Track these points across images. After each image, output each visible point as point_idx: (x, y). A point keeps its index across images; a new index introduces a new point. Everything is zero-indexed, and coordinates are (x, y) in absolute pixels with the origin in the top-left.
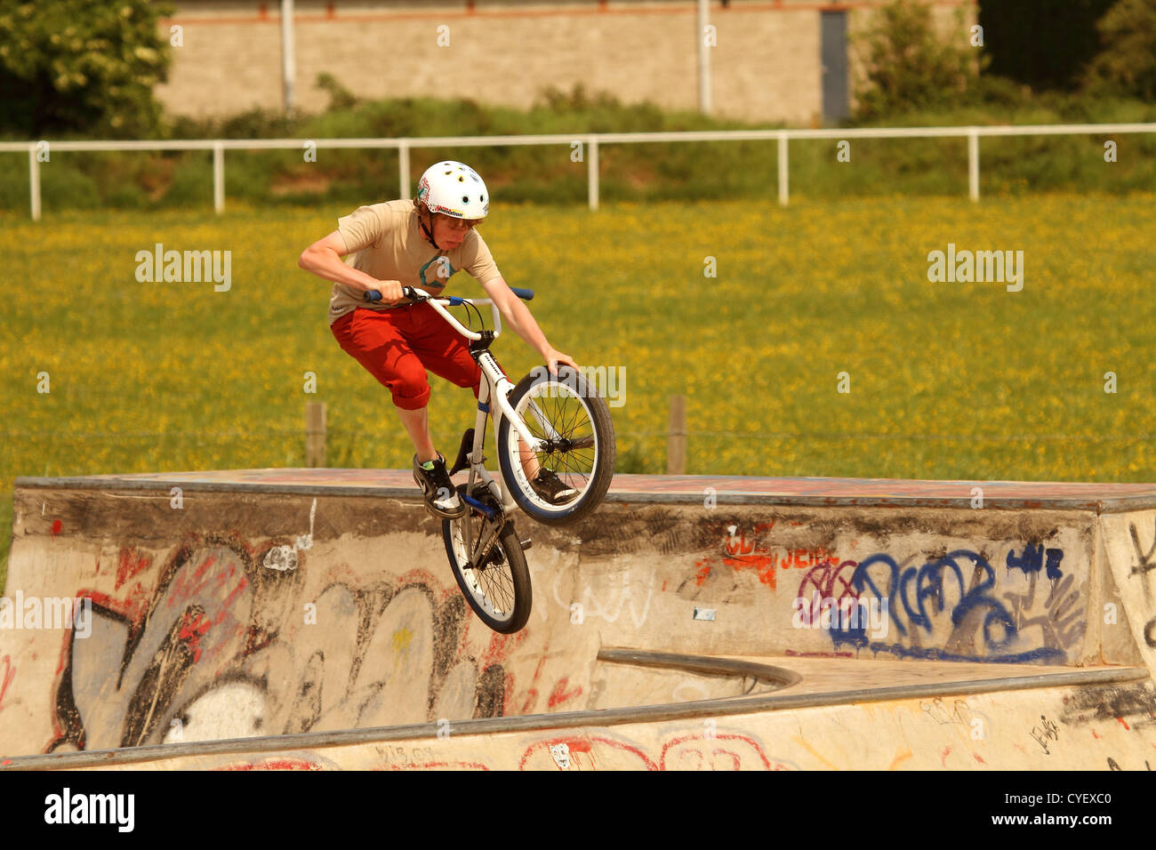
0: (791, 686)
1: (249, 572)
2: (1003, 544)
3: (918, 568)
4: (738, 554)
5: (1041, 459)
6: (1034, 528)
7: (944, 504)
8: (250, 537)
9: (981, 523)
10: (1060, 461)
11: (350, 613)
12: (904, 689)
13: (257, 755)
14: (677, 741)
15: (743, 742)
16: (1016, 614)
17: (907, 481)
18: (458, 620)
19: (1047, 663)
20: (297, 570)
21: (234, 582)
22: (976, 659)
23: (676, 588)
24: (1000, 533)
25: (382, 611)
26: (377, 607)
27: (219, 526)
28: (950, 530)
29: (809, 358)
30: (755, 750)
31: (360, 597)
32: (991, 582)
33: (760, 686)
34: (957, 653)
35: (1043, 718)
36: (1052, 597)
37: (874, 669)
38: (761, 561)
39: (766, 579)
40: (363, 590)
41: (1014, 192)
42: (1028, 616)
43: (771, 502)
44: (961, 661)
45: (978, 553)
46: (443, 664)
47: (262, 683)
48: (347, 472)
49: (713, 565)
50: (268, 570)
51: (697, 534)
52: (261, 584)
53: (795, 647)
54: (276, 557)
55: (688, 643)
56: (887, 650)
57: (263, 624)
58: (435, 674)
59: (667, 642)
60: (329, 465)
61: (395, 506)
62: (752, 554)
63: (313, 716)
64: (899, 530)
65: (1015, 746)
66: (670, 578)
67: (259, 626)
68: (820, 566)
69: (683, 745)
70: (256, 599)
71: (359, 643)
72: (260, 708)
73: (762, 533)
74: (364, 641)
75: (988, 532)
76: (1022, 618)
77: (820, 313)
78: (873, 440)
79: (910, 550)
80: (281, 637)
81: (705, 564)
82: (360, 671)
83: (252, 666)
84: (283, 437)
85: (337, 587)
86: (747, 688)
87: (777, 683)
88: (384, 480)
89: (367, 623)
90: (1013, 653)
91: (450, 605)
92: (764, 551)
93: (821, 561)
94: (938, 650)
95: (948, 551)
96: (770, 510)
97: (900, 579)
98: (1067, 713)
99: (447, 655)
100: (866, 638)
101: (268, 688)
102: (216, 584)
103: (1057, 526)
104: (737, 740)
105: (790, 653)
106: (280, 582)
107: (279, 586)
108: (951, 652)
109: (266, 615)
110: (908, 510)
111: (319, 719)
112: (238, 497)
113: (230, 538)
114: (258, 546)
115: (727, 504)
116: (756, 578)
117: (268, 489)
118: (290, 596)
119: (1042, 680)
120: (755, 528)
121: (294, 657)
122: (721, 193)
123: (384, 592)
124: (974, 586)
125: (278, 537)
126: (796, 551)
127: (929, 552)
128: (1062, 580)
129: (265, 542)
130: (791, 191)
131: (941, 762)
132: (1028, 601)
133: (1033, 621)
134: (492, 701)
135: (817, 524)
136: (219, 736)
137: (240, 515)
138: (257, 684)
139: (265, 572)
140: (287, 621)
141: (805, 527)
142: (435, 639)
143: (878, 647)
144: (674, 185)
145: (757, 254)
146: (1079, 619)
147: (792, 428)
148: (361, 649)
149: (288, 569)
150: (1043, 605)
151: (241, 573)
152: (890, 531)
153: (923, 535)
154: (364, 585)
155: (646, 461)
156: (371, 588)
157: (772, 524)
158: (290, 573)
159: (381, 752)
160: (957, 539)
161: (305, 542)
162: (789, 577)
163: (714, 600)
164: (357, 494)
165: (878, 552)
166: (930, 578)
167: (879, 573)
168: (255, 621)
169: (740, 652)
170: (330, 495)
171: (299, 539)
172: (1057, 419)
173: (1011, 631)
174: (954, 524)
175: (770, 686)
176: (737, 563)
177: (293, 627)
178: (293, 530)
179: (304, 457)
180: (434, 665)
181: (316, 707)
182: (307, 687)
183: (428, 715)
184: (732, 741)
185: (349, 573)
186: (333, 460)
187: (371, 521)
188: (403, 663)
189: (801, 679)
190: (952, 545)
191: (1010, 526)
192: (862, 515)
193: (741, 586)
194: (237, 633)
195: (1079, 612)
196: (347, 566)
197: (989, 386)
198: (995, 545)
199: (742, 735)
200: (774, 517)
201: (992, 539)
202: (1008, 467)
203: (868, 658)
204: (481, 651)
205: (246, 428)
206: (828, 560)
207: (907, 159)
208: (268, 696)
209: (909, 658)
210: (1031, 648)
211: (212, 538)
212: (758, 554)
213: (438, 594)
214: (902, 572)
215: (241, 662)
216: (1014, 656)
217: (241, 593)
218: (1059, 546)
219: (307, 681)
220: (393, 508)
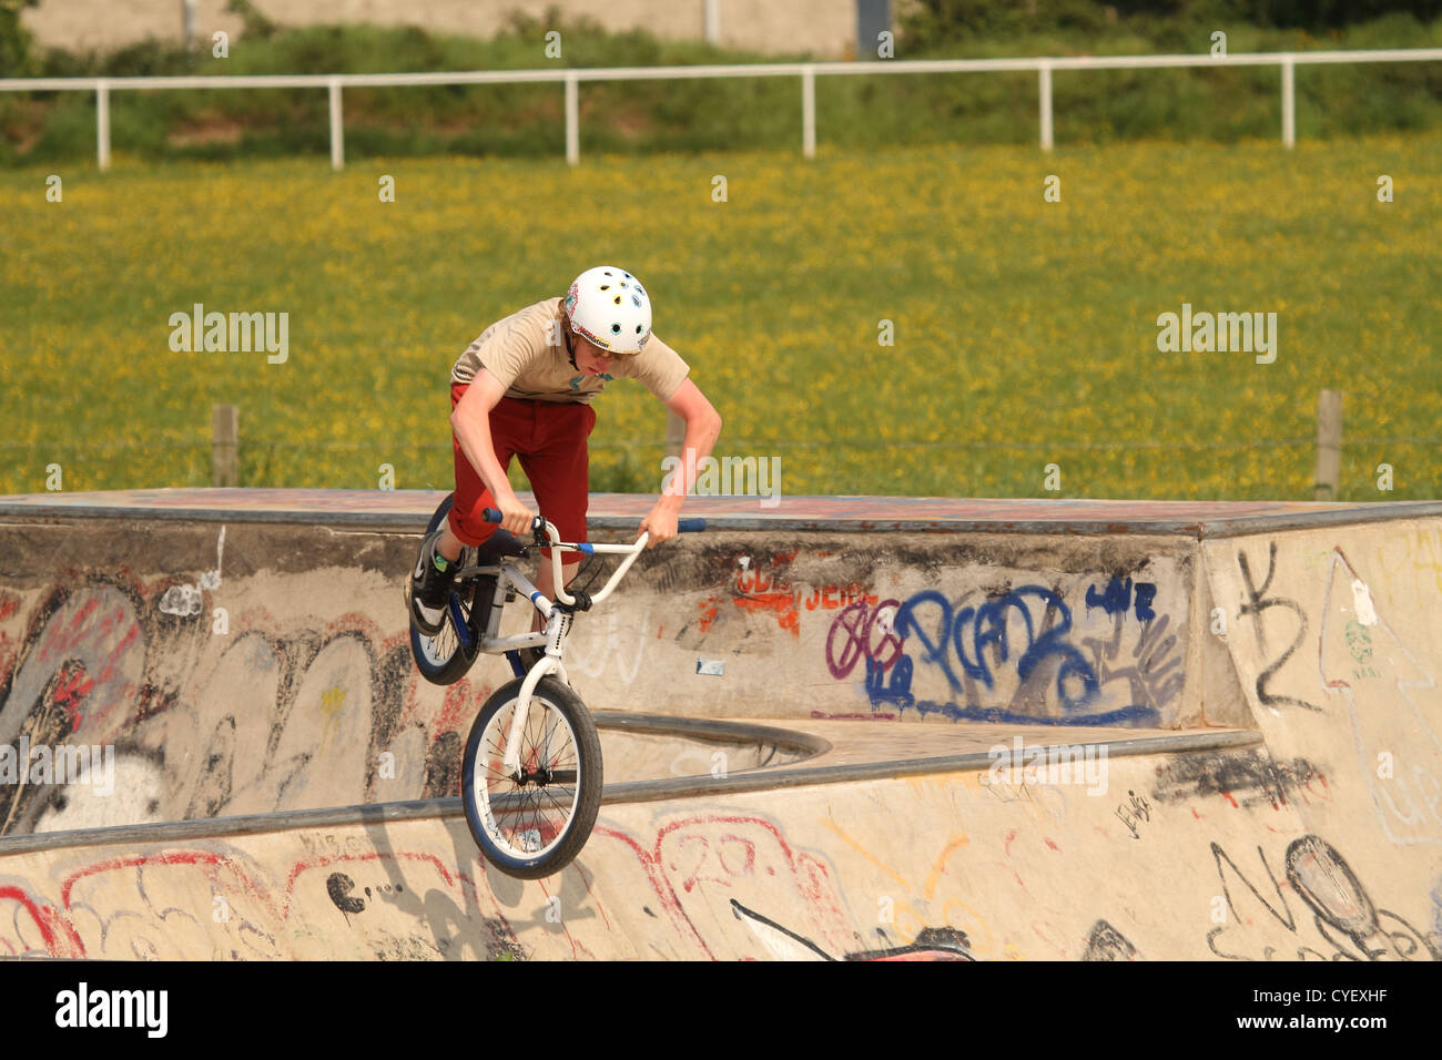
0: (817, 756)
1: (142, 617)
2: (1081, 578)
3: (976, 608)
4: (752, 592)
5: (1129, 472)
6: (1120, 557)
7: (1009, 528)
8: (142, 574)
9: (1054, 551)
10: (1153, 474)
11: (268, 668)
12: (959, 758)
13: (151, 845)
14: (676, 826)
15: (758, 826)
16: (1098, 664)
17: (963, 500)
18: (403, 676)
19: (1136, 725)
20: (202, 616)
21: (122, 631)
22: (1048, 722)
23: (675, 635)
24: (1078, 564)
25: (308, 665)
26: (302, 661)
27: (103, 561)
28: (1015, 561)
29: (842, 347)
30: (774, 836)
31: (280, 648)
32: (1067, 625)
33: (780, 756)
34: (1025, 714)
35: (1131, 793)
36: (1142, 643)
37: (923, 734)
38: (781, 600)
39: (787, 624)
40: (284, 639)
41: (1097, 140)
42: (1113, 667)
43: (793, 527)
44: (1029, 724)
45: (1051, 589)
46: (383, 733)
47: (158, 757)
48: (265, 493)
49: (720, 605)
50: (165, 615)
51: (701, 568)
52: (157, 633)
53: (824, 708)
54: (175, 599)
55: (690, 703)
56: (938, 711)
57: (159, 683)
58: (374, 744)
59: (664, 702)
60: (242, 484)
61: (324, 534)
62: (769, 591)
63: (222, 796)
64: (953, 562)
65: (1097, 828)
66: (667, 623)
67: (154, 685)
68: (854, 607)
69: (682, 831)
70: (151, 651)
71: (279, 705)
72: (156, 787)
73: (782, 566)
74: (285, 703)
75: (1063, 562)
76: (1105, 669)
77: (854, 292)
78: (921, 450)
79: (966, 586)
80: (182, 699)
81: (711, 605)
82: (282, 738)
83: (145, 736)
84: (185, 450)
85: (252, 636)
86: (763, 759)
87: (801, 753)
88: (309, 502)
89: (289, 681)
90: (1093, 713)
91: (393, 658)
92: (785, 589)
93: (855, 600)
94: (1000, 710)
95: (1013, 587)
96: (791, 537)
97: (954, 621)
98: (1160, 788)
99: (389, 720)
100: (911, 695)
101: (166, 762)
102: (99, 634)
103: (1149, 555)
104: (751, 823)
105: (817, 715)
106: (181, 630)
107: (179, 635)
108: (1017, 713)
109: (163, 672)
110: (964, 536)
111: (229, 800)
112: (127, 524)
113: (117, 575)
114: (152, 585)
115: (738, 530)
116: (774, 622)
117: (164, 514)
118: (193, 648)
119: (1130, 746)
120: (773, 559)
121: (198, 723)
122: (729, 143)
123: (311, 642)
124: (1045, 630)
125: (177, 574)
126: (825, 588)
127: (990, 589)
128: (1155, 622)
129: (162, 581)
130: (819, 139)
131: (1003, 847)
132: (1112, 648)
133: (1119, 674)
134: (445, 778)
135: (850, 554)
136: (104, 822)
137: (130, 547)
138: (152, 758)
139: (161, 617)
140: (190, 678)
141: (836, 557)
142: (373, 700)
143: (925, 707)
144: (673, 133)
145: (776, 219)
146: (1176, 670)
147: (820, 434)
148: (281, 712)
149: (191, 614)
150: (1131, 653)
151: (131, 619)
152: (941, 562)
153: (982, 567)
154: (285, 633)
155: (639, 477)
156: (295, 637)
157: (795, 554)
158: (193, 619)
159: (306, 841)
160: (1023, 572)
161: (211, 580)
162: (815, 621)
163: (722, 650)
164: (277, 519)
165: (927, 588)
166: (991, 621)
167: (928, 615)
168: (150, 679)
169: (755, 714)
170: (242, 522)
171: (203, 576)
172: (1149, 423)
173: (1092, 686)
174: (1021, 553)
175: (791, 757)
176: (751, 604)
177: (196, 687)
178: (195, 564)
179: (210, 474)
180: (373, 733)
181: (225, 786)
182: (213, 761)
183: (365, 795)
184: (744, 825)
185: (266, 618)
186: (247, 478)
187: (294, 553)
188: (335, 729)
189: (830, 747)
190: (1019, 579)
191: (1090, 556)
192: (907, 543)
193: (756, 632)
194: (127, 694)
195: (1176, 662)
196: (264, 609)
197: (1067, 382)
198: (1071, 579)
199: (758, 817)
200: (797, 546)
201: (1069, 572)
202: (1088, 482)
203: (914, 720)
204: (432, 714)
205: (138, 438)
206: (864, 599)
207: (965, 99)
208: (166, 773)
209: (964, 720)
210: (1116, 706)
211: (95, 575)
212: (777, 592)
213: (377, 644)
214: (956, 614)
215: (131, 729)
216: (1095, 717)
217: (132, 643)
218: (1151, 580)
219: (214, 753)
220: (322, 537)
